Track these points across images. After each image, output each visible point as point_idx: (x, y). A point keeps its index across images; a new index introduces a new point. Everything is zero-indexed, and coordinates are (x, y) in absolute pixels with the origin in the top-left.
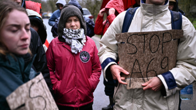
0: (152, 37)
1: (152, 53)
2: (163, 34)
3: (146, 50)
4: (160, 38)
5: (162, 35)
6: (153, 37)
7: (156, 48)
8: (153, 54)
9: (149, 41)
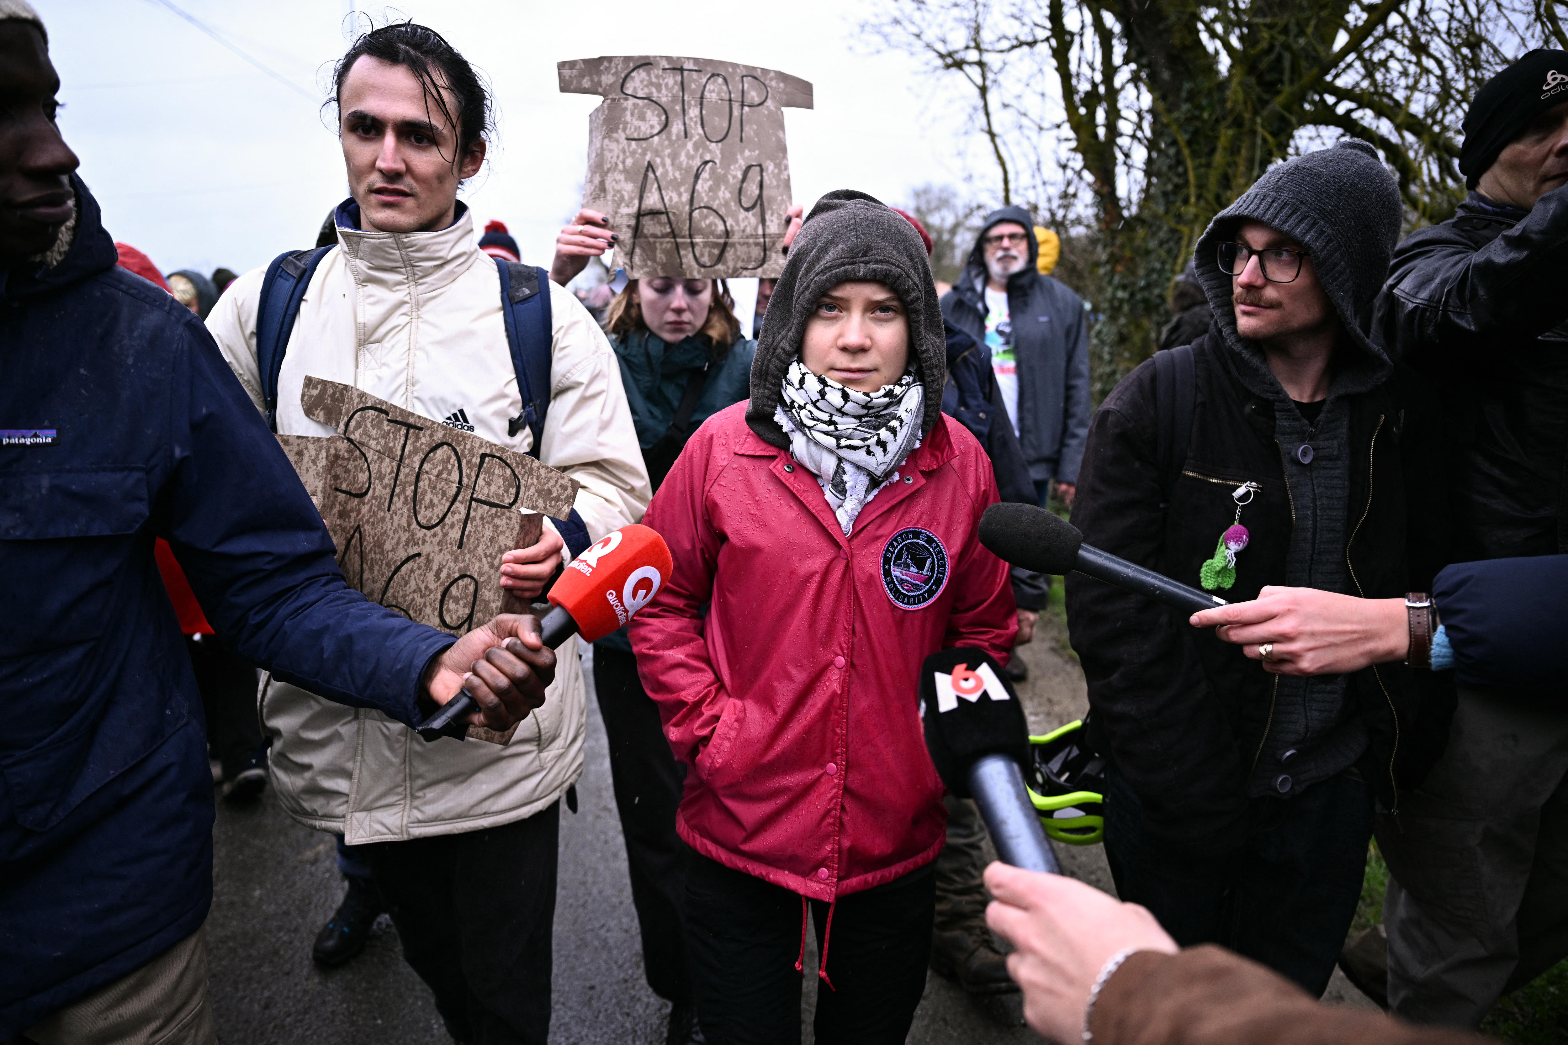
0: (434, 449)
1: (414, 525)
2: (483, 456)
3: (398, 503)
4: (465, 470)
5: (476, 460)
6: (439, 452)
7: (440, 510)
8: (420, 533)
9: (417, 460)
